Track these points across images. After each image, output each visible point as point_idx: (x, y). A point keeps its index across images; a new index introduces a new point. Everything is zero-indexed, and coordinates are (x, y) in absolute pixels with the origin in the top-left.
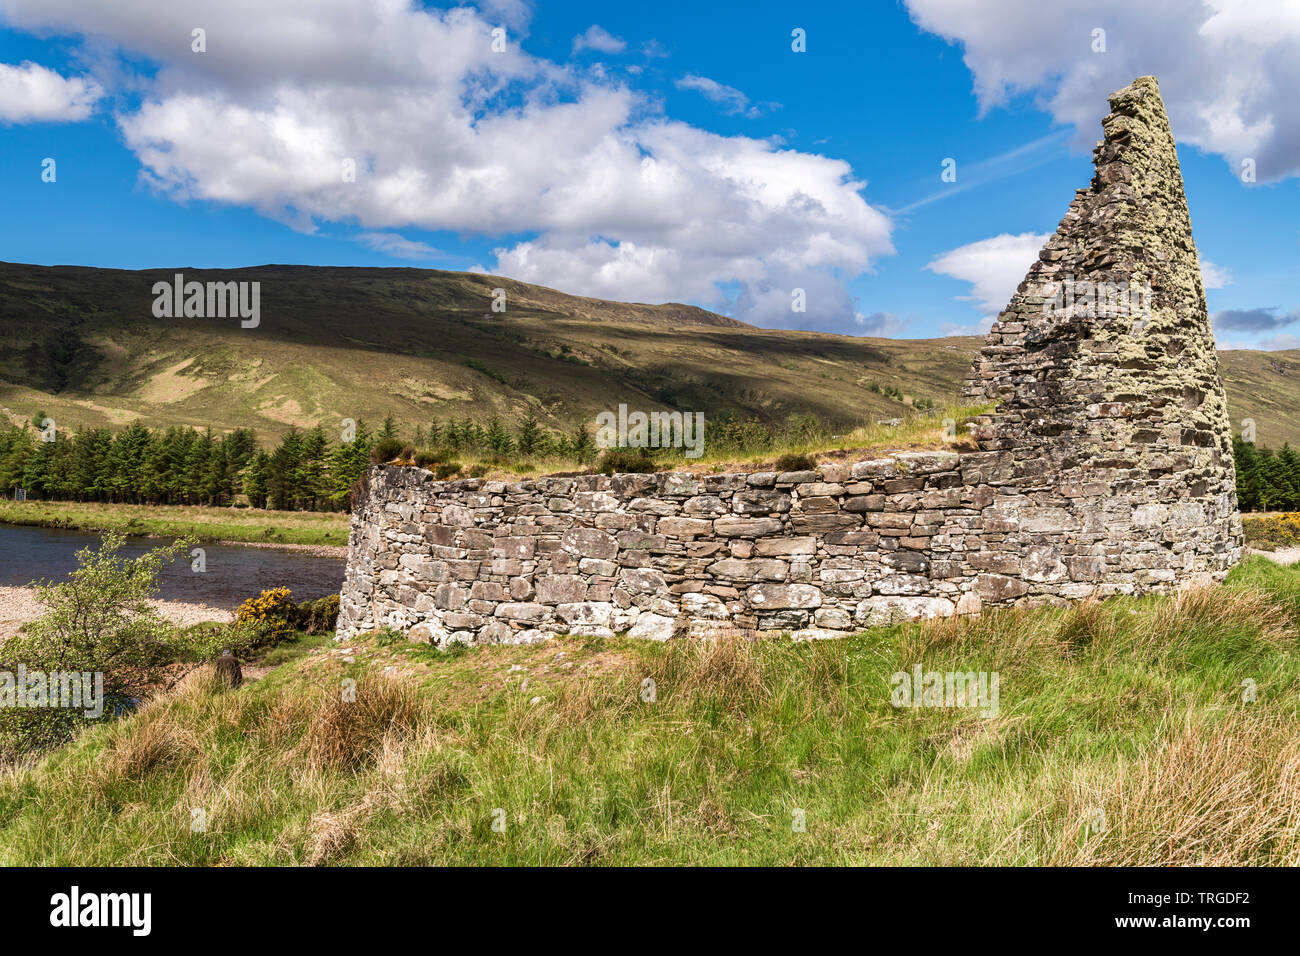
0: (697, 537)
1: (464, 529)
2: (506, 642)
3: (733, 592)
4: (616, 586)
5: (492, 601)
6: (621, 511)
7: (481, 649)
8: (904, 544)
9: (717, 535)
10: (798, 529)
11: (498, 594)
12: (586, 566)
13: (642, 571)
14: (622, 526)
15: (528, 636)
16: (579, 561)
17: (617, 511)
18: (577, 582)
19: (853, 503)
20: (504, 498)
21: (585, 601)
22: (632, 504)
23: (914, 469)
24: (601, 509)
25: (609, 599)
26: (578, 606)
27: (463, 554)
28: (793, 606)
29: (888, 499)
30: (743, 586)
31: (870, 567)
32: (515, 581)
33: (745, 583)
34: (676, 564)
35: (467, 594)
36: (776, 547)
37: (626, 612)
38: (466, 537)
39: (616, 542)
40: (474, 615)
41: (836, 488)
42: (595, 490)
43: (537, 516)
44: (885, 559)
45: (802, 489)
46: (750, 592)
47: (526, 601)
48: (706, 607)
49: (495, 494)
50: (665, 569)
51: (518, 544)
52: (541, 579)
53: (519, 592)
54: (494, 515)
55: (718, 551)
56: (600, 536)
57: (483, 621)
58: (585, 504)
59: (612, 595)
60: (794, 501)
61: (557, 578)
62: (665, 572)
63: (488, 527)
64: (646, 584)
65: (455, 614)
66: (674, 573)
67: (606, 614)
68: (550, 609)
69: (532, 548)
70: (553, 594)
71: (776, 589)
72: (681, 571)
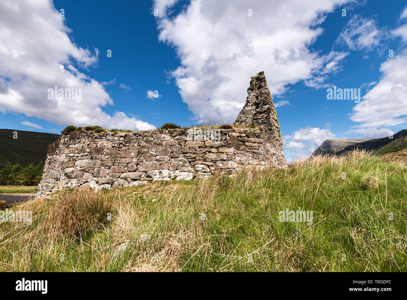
0: (199, 147)
1: (107, 149)
2: (126, 186)
3: (212, 163)
4: (170, 164)
5: (119, 173)
6: (172, 140)
7: (114, 189)
8: (254, 151)
9: (206, 146)
10: (229, 145)
11: (122, 170)
12: (159, 158)
13: (180, 159)
14: (173, 144)
15: (136, 183)
16: (156, 157)
17: (171, 140)
18: (156, 163)
19: (242, 139)
20: (125, 138)
21: (159, 169)
22: (176, 138)
23: (253, 132)
24: (165, 139)
25: (168, 168)
26: (156, 172)
27: (107, 157)
28: (230, 167)
29: (249, 139)
30: (215, 162)
31: (247, 157)
32: (130, 165)
33: (215, 161)
34: (193, 155)
35: (108, 171)
36: (224, 150)
37: (175, 172)
38: (108, 151)
39: (170, 150)
40: (112, 178)
41: (238, 134)
42: (162, 134)
43: (138, 143)
44: (250, 155)
45: (230, 134)
46: (217, 163)
47: (133, 172)
48: (203, 168)
49: (121, 137)
50: (188, 158)
51: (131, 152)
52: (141, 163)
53: (131, 168)
54: (121, 143)
55: (207, 151)
56: (164, 148)
57: (115, 180)
58: (159, 138)
59: (169, 167)
60: (227, 137)
61: (147, 162)
62: (188, 159)
63: (118, 147)
64: (181, 163)
65: (103, 178)
66: (192, 158)
67: (167, 173)
68: (144, 173)
69: (137, 153)
70: (146, 168)
71: (225, 163)
72: (195, 158)
